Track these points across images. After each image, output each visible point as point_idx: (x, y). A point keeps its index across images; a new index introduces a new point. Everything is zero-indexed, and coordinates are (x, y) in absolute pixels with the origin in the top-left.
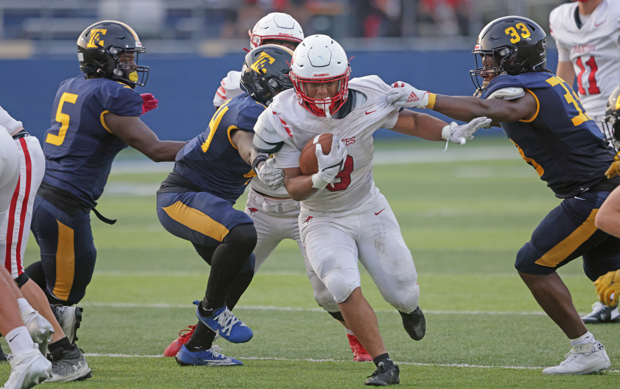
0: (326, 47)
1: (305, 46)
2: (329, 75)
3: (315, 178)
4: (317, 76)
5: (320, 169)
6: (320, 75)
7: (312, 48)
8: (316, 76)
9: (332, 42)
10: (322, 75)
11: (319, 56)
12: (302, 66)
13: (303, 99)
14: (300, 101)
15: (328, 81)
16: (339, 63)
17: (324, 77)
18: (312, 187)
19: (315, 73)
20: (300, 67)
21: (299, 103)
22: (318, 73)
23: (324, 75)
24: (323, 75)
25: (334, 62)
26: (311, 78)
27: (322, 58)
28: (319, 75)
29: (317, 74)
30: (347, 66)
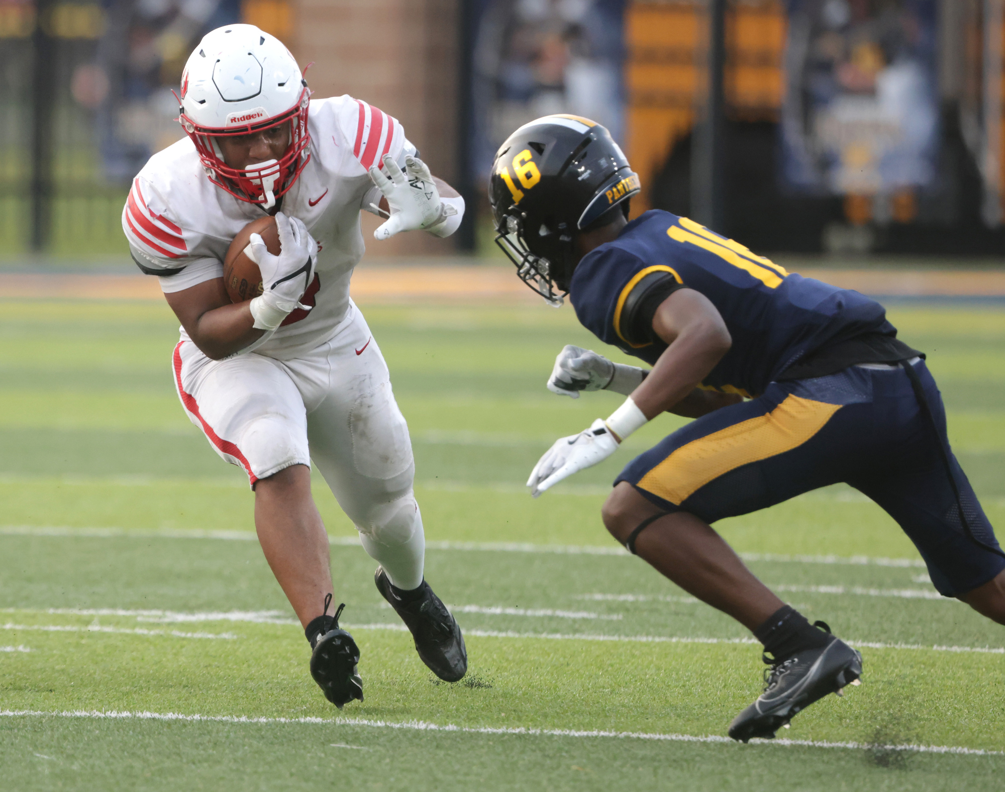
0: (250, 54)
1: (204, 56)
2: (261, 115)
3: (258, 307)
4: (237, 120)
5: (266, 285)
6: (244, 117)
7: (218, 61)
8: (235, 121)
9: (262, 40)
10: (247, 117)
11: (237, 78)
12: (203, 102)
13: (215, 171)
14: (212, 173)
15: (262, 129)
16: (281, 85)
17: (253, 121)
18: (253, 327)
19: (231, 115)
20: (199, 104)
21: (210, 177)
22: (239, 114)
23: (252, 116)
24: (249, 117)
25: (270, 84)
26: (226, 126)
27: (242, 82)
28: (241, 118)
29: (237, 117)
30: (301, 87)
